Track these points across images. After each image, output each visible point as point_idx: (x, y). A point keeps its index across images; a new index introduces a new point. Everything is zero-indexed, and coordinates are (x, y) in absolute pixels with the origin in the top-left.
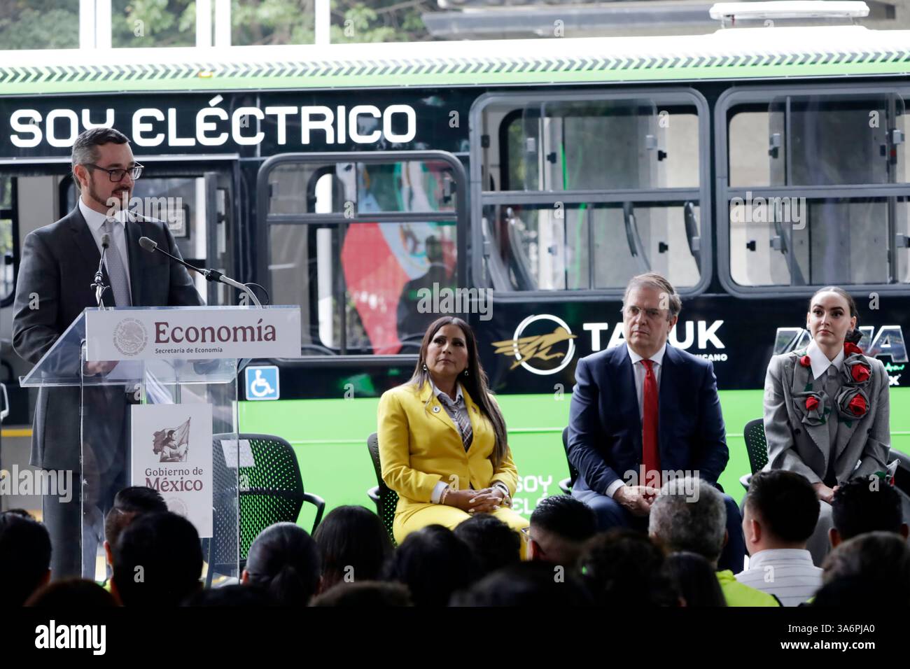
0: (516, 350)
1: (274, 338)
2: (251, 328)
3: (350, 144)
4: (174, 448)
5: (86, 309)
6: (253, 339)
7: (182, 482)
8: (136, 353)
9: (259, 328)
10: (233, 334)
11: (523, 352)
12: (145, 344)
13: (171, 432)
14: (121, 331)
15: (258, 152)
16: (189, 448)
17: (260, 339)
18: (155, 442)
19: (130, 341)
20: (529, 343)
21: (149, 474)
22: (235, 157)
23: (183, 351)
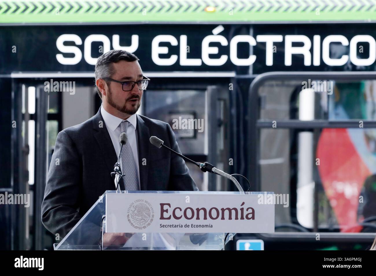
1: (253, 218)
2: (236, 209)
3: (323, 67)
5: (106, 191)
6: (237, 218)
8: (144, 227)
9: (242, 210)
10: (221, 213)
12: (152, 220)
14: (133, 209)
15: (251, 71)
17: (242, 218)
19: (140, 218)
22: (232, 74)
23: (182, 226)
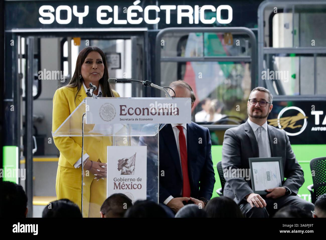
0: (279, 124)
1: (178, 114)
2: (166, 109)
3: (201, 24)
4: (128, 168)
5: (86, 98)
6: (168, 115)
7: (131, 185)
8: (110, 120)
9: (171, 109)
11: (282, 124)
12: (115, 116)
13: (127, 160)
14: (103, 109)
15: (157, 27)
16: (135, 167)
17: (171, 114)
18: (119, 165)
19: (107, 114)
20: (285, 120)
21: (115, 180)
22: (145, 29)
23: (133, 120)
